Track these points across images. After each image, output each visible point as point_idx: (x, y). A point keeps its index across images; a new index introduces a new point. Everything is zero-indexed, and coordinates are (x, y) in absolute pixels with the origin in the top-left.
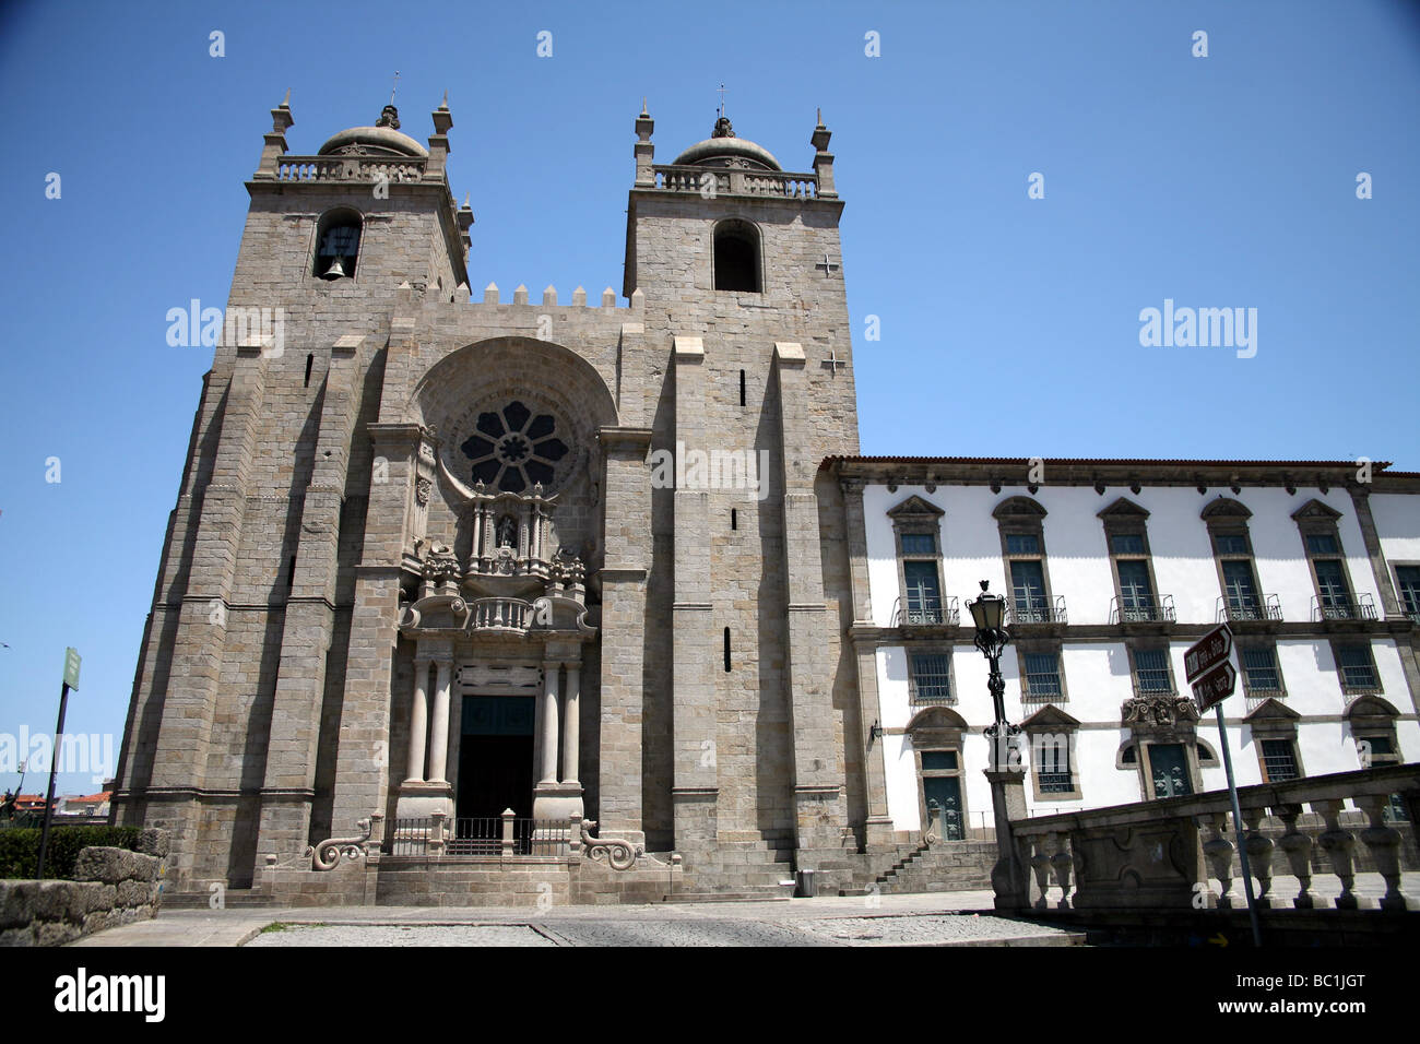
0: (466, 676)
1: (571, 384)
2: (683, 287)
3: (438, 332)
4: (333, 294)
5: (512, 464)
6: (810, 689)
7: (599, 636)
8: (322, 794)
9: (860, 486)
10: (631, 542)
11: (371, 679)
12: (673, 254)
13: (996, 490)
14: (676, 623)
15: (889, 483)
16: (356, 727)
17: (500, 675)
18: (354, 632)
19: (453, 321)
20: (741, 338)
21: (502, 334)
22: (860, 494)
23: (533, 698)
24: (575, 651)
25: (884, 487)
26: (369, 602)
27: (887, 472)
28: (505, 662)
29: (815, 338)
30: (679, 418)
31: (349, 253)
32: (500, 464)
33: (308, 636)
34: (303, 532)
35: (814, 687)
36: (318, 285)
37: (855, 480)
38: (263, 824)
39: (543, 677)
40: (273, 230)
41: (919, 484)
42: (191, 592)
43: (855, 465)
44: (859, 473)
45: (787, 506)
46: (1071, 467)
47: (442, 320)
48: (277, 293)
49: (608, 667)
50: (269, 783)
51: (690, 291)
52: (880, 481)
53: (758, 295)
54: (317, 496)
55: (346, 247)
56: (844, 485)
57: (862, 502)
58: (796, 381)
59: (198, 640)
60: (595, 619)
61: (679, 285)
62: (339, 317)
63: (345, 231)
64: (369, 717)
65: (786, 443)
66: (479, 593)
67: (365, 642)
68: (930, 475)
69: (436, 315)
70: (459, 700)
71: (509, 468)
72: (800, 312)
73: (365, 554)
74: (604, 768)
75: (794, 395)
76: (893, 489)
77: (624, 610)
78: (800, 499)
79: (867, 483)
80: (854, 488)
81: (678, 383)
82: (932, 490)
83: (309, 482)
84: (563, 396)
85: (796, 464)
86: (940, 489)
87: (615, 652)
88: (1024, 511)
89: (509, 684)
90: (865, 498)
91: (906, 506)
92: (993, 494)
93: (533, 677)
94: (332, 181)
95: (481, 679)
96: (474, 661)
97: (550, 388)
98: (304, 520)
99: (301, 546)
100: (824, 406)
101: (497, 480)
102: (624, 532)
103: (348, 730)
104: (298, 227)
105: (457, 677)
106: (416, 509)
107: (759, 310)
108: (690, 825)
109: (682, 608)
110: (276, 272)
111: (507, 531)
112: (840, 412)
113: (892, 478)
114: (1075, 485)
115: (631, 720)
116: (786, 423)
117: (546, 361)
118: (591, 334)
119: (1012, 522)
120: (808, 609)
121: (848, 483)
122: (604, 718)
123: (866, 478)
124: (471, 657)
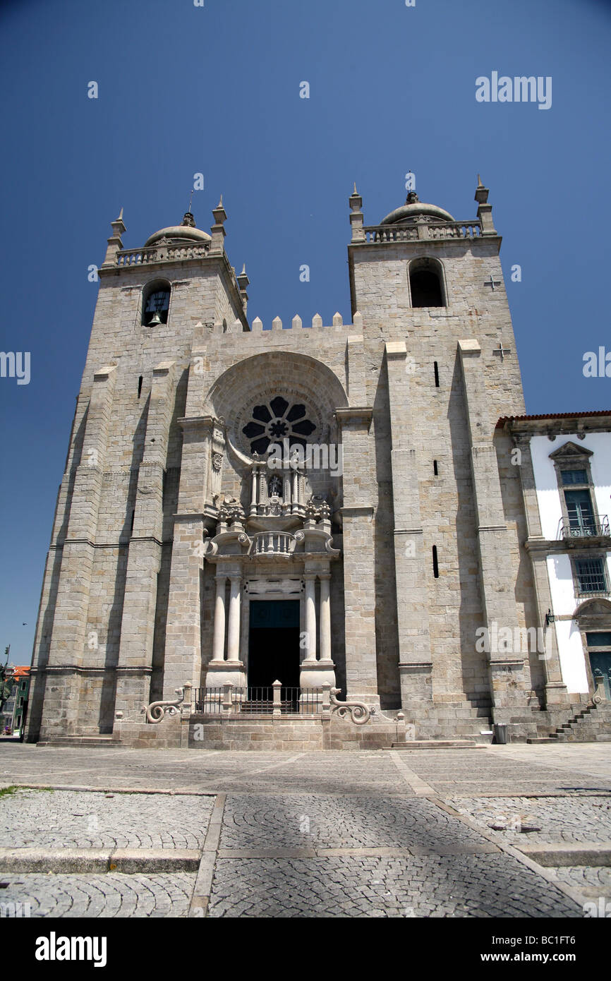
0: (252, 587)
1: (315, 381)
2: (390, 308)
3: (223, 353)
4: (154, 336)
5: (278, 439)
7: (342, 553)
8: (157, 670)
9: (527, 438)
10: (361, 488)
11: (186, 591)
12: (381, 286)
14: (396, 543)
15: (550, 434)
16: (177, 624)
17: (275, 586)
18: (174, 559)
19: (232, 345)
20: (433, 340)
21: (265, 351)
22: (527, 443)
23: (298, 601)
24: (325, 567)
25: (546, 437)
26: (183, 539)
27: (546, 427)
28: (279, 577)
29: (486, 335)
30: (391, 399)
32: (270, 440)
33: (144, 563)
34: (138, 494)
35: (501, 586)
36: (145, 331)
37: (523, 434)
38: (119, 690)
39: (304, 586)
41: (573, 433)
42: (69, 537)
43: (522, 422)
44: (525, 427)
45: (474, 455)
47: (224, 346)
49: (349, 578)
50: (122, 662)
51: (395, 310)
52: (542, 433)
53: (443, 309)
54: (147, 469)
55: (162, 305)
56: (515, 438)
57: (530, 449)
58: (474, 365)
59: (74, 569)
60: (338, 544)
61: (387, 306)
62: (158, 350)
64: (185, 617)
65: (470, 410)
66: (258, 530)
67: (181, 566)
68: (579, 427)
69: (221, 343)
70: (247, 604)
71: (276, 442)
72: (475, 318)
73: (180, 506)
74: (349, 648)
75: (474, 376)
76: (552, 439)
77: (359, 536)
78: (483, 450)
79: (533, 435)
80: (523, 439)
81: (389, 374)
82: (582, 436)
83: (142, 460)
84: (310, 390)
85: (478, 425)
86: (588, 435)
87: (354, 566)
89: (281, 591)
90: (532, 446)
91: (562, 450)
93: (297, 586)
94: (150, 263)
95: (262, 589)
96: (257, 577)
97: (301, 385)
98: (139, 485)
99: (137, 503)
100: (497, 382)
101: (269, 450)
102: (357, 481)
103: (172, 626)
104: (130, 295)
105: (245, 588)
106: (213, 474)
107: (444, 318)
108: (413, 690)
109: (400, 533)
111: (276, 486)
112: (509, 386)
113: (551, 430)
115: (367, 614)
116: (469, 396)
117: (296, 367)
118: (327, 345)
120: (492, 529)
121: (518, 436)
122: (347, 613)
123: (531, 432)
124: (254, 574)
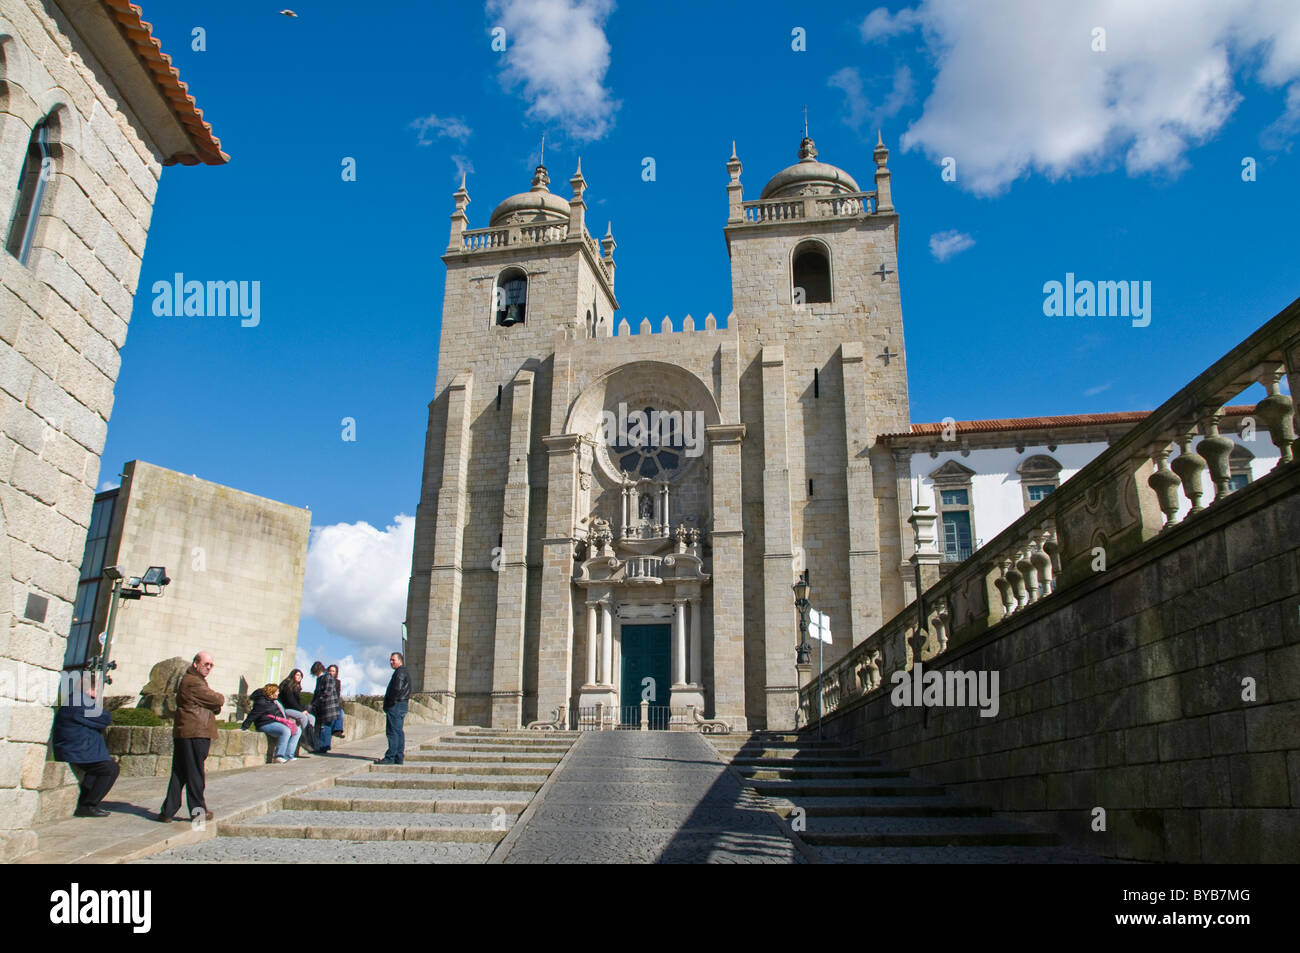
0: (623, 611)
1: (687, 392)
2: (769, 304)
3: (589, 362)
4: (512, 337)
5: (648, 455)
6: (865, 614)
7: (711, 578)
8: (529, 696)
9: (907, 456)
10: (731, 511)
11: (557, 617)
12: (760, 278)
13: (1021, 451)
14: (766, 568)
15: (931, 451)
16: (549, 649)
17: (646, 610)
18: (545, 585)
19: (597, 352)
20: (814, 342)
21: (633, 359)
22: (907, 461)
23: (670, 625)
24: (696, 591)
25: (927, 455)
26: (553, 564)
27: (928, 442)
28: (650, 601)
29: (874, 336)
30: (766, 413)
31: (520, 301)
32: (640, 456)
33: (514, 589)
34: (505, 517)
35: (869, 611)
36: (501, 331)
37: (903, 451)
38: (494, 715)
39: (675, 610)
40: (464, 292)
41: (956, 450)
42: (436, 563)
43: (903, 439)
44: (907, 445)
45: (848, 476)
46: (1085, 428)
47: (589, 353)
48: (473, 340)
49: (719, 602)
50: (496, 687)
51: (774, 307)
52: (924, 450)
53: (828, 305)
54: (512, 491)
55: (518, 297)
56: (894, 456)
57: (909, 467)
58: (855, 375)
59: (443, 596)
60: (708, 568)
61: (766, 303)
62: (517, 354)
63: (515, 284)
64: (557, 643)
65: (848, 425)
66: (630, 552)
67: (552, 591)
68: (965, 442)
69: (585, 349)
70: (619, 628)
71: (647, 458)
72: (862, 315)
73: (548, 530)
74: (718, 672)
75: (854, 387)
76: (934, 456)
77: (728, 560)
78: (858, 469)
79: (914, 452)
80: (903, 457)
81: (765, 385)
82: (966, 454)
83: (507, 481)
84: (682, 401)
85: (856, 442)
86: (973, 453)
87: (723, 591)
88: (1044, 466)
89: (653, 617)
90: (912, 464)
91: (944, 469)
92: (1018, 453)
93: (669, 610)
94: (502, 247)
95: (634, 613)
96: (628, 601)
97: (672, 396)
98: (506, 509)
99: (505, 527)
100: (881, 392)
101: (638, 468)
102: (727, 503)
103: (545, 653)
104: (481, 287)
105: (616, 612)
106: (580, 492)
107: (828, 317)
108: (778, 712)
109: (771, 557)
110: (470, 324)
111: (646, 506)
112: (894, 396)
113: (934, 446)
114: (1089, 442)
115: (736, 638)
116: (848, 410)
117: (667, 377)
118: (698, 352)
119: (1034, 476)
120: (864, 553)
121: (898, 454)
122: (716, 637)
123: (912, 448)
124: (626, 598)
